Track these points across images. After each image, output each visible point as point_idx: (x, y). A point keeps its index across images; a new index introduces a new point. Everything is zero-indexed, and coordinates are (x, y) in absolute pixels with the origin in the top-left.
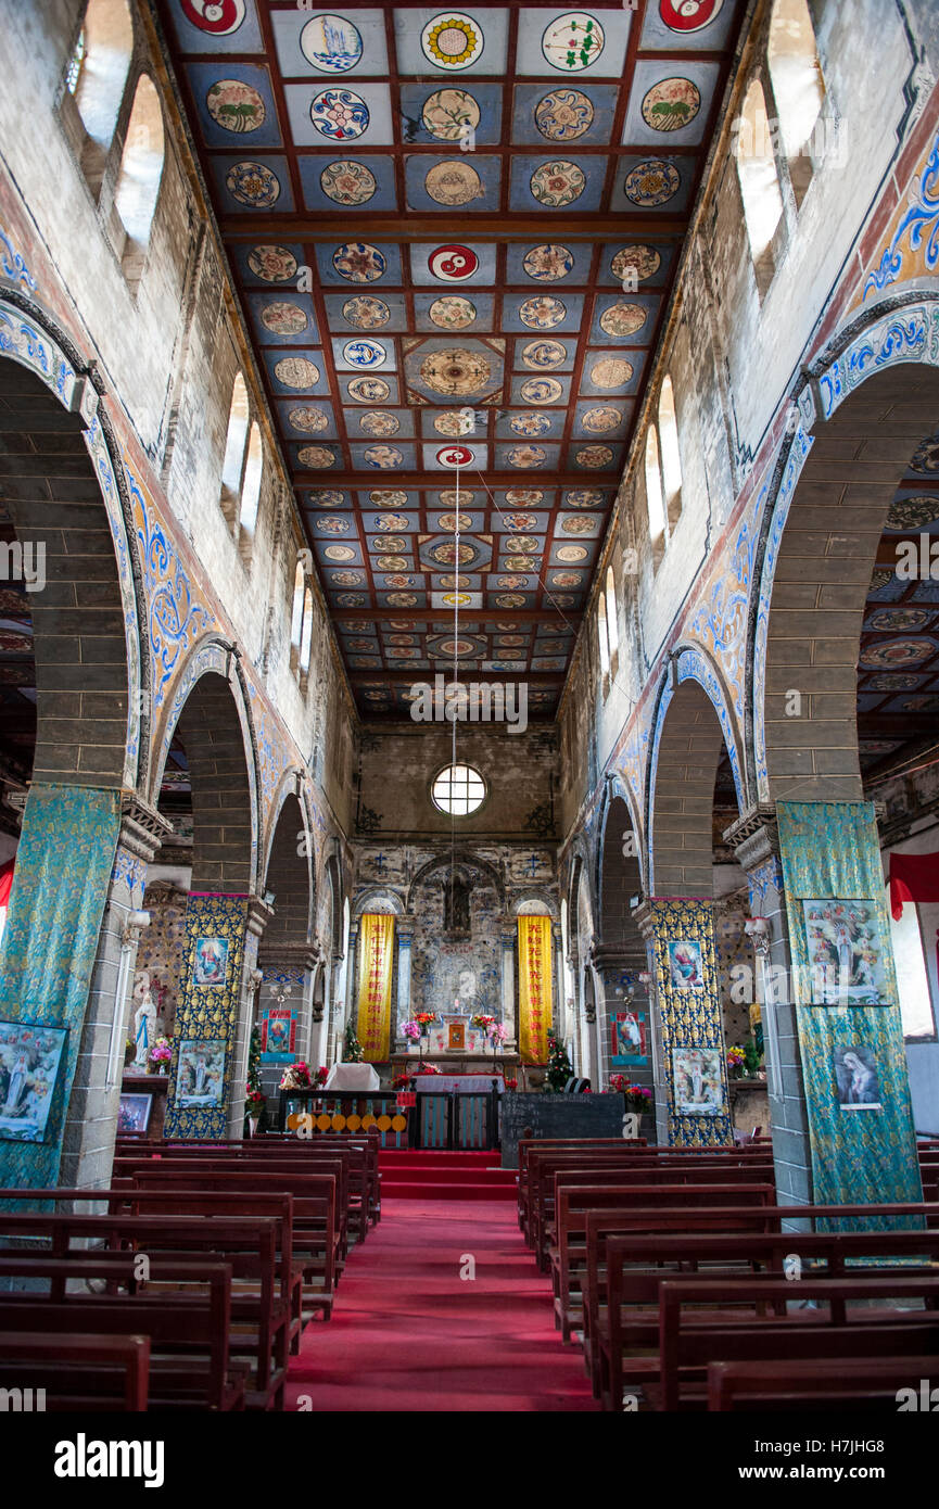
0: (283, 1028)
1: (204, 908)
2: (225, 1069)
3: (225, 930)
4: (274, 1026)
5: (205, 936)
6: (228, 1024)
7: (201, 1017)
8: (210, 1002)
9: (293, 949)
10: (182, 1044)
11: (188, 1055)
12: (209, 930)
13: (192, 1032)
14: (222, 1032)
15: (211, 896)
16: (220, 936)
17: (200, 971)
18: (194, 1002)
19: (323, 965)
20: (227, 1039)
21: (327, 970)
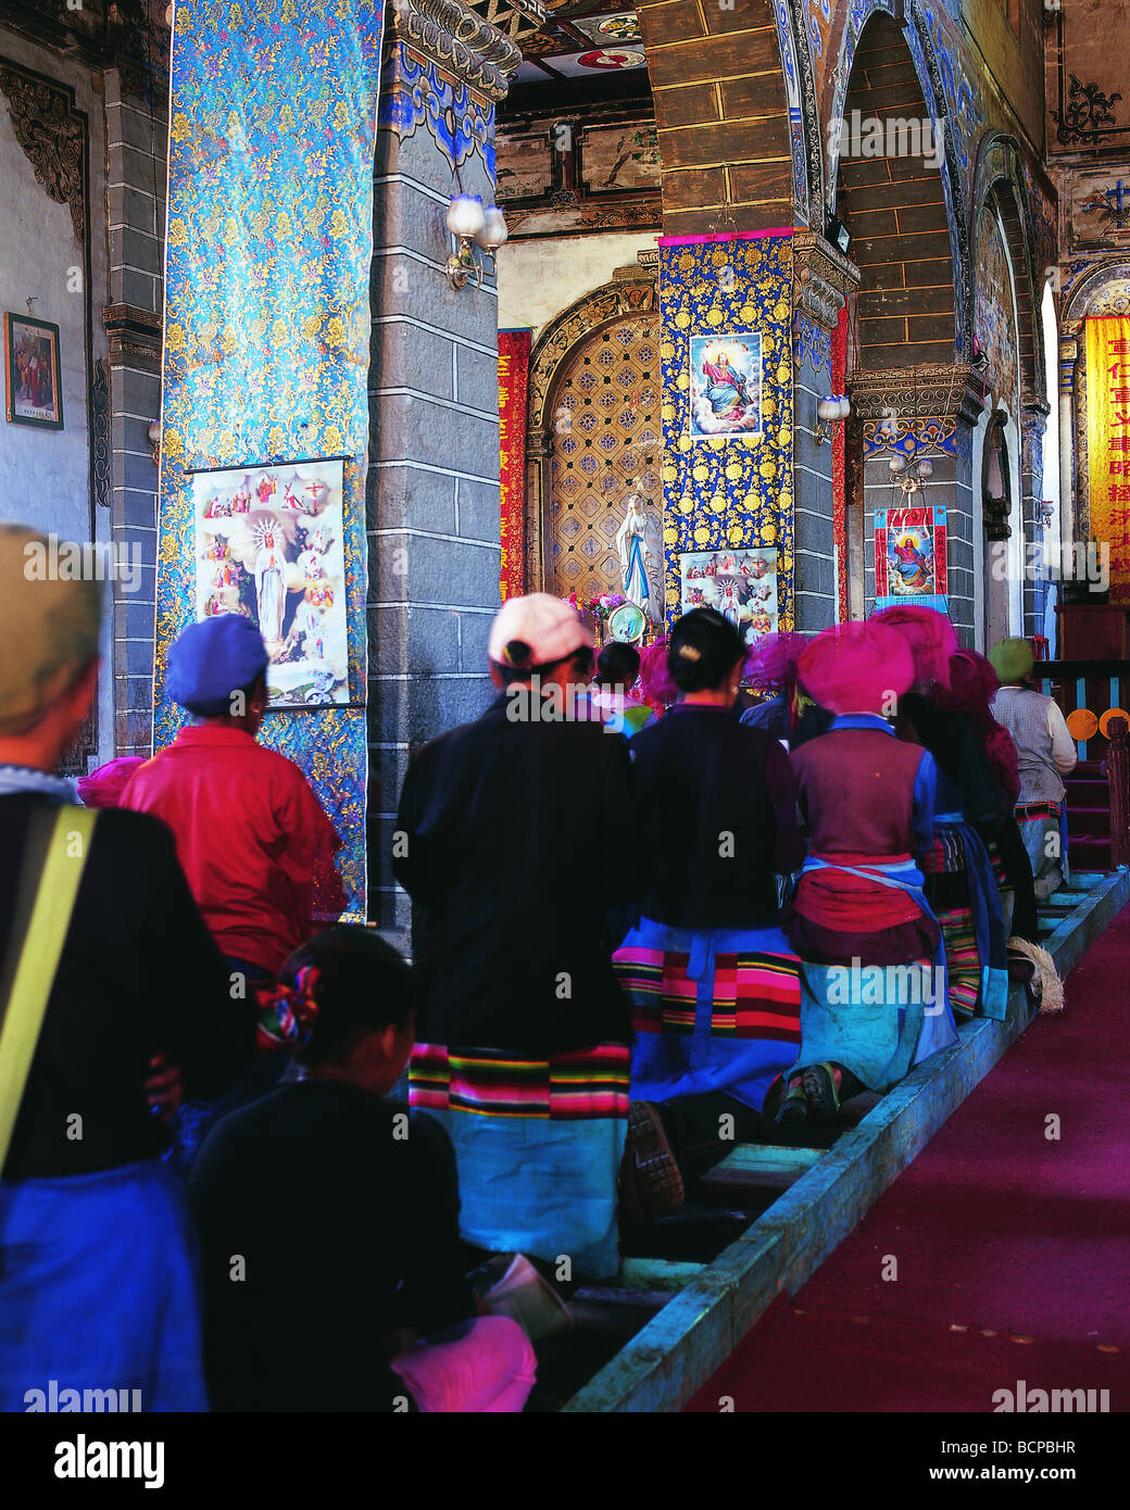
0: (918, 547)
1: (697, 271)
2: (782, 609)
3: (749, 314)
4: (899, 541)
5: (704, 331)
6: (777, 516)
7: (718, 504)
8: (734, 472)
9: (926, 380)
10: (686, 561)
11: (698, 583)
12: (715, 317)
13: (702, 536)
14: (768, 533)
15: (709, 245)
16: (740, 329)
17: (703, 405)
18: (701, 474)
19: (999, 419)
20: (779, 546)
21: (1011, 433)
